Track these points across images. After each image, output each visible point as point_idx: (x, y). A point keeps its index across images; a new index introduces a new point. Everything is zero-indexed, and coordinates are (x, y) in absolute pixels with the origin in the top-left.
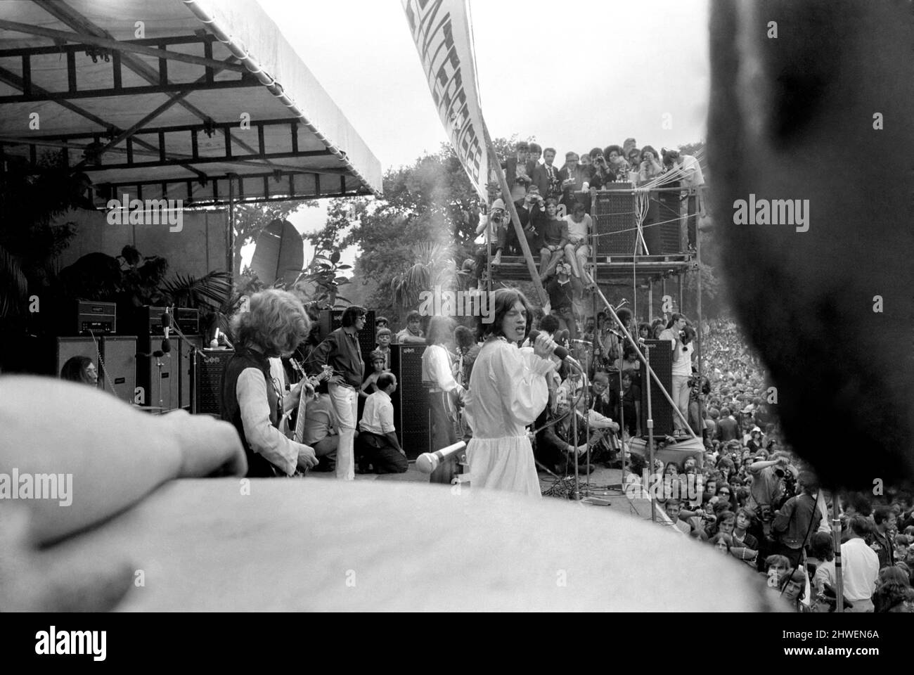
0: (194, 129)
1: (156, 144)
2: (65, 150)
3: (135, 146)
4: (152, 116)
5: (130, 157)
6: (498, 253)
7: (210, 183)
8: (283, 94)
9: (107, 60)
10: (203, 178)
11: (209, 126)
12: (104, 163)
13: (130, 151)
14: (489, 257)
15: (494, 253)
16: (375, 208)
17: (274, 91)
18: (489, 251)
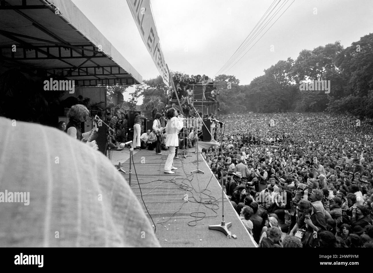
0: (95, 67)
1: (86, 70)
2: (63, 72)
3: (80, 71)
4: (82, 64)
5: (79, 74)
6: (171, 99)
7: (101, 80)
8: (112, 60)
9: (69, 49)
10: (99, 79)
11: (99, 67)
12: (72, 75)
13: (79, 72)
14: (169, 99)
15: (170, 98)
16: (147, 87)
17: (110, 59)
18: (169, 98)
